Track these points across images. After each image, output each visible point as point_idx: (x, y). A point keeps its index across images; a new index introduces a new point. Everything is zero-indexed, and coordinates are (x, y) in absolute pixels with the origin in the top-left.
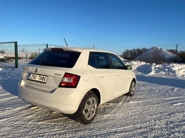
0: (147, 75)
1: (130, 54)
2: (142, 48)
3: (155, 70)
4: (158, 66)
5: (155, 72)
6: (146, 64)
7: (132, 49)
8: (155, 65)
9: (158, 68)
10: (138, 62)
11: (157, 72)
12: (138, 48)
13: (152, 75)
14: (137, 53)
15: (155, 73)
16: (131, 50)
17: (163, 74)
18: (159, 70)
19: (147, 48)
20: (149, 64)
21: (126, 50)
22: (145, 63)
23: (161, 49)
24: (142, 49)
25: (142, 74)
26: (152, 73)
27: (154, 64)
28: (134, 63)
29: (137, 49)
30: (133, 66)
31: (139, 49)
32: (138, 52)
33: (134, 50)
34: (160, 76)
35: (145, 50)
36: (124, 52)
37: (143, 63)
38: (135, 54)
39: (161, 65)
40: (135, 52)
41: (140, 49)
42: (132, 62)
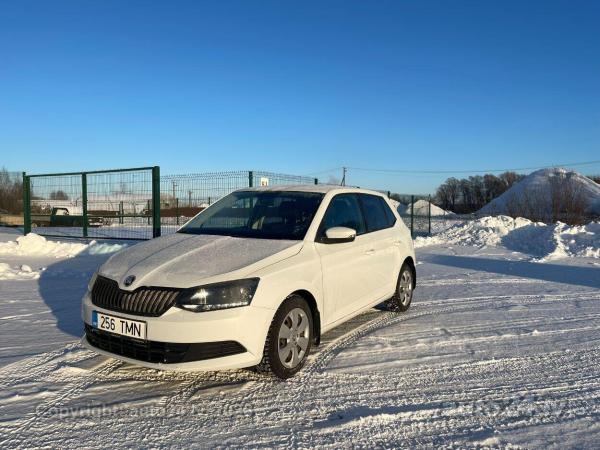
0: (543, 261)
1: (461, 193)
2: (503, 172)
3: (565, 243)
4: (574, 231)
5: (566, 251)
6: (532, 225)
7: (467, 178)
8: (564, 229)
9: (576, 237)
10: (507, 220)
11: (573, 250)
12: (489, 173)
13: (561, 259)
14: (485, 190)
15: (565, 255)
16: (464, 182)
17: (592, 257)
18: (580, 244)
19: (519, 173)
20: (541, 224)
21: (449, 181)
22: (529, 222)
23: (569, 175)
24: (502, 176)
25: (526, 256)
26: (559, 254)
27: (562, 225)
28: (492, 222)
29: (486, 176)
30: (491, 231)
31: (492, 176)
32: (487, 186)
33: (477, 181)
34: (584, 264)
35: (511, 178)
36: (441, 188)
37: (522, 223)
38: (479, 194)
39: (584, 227)
40: (478, 188)
41: (497, 175)
42: (486, 218)
